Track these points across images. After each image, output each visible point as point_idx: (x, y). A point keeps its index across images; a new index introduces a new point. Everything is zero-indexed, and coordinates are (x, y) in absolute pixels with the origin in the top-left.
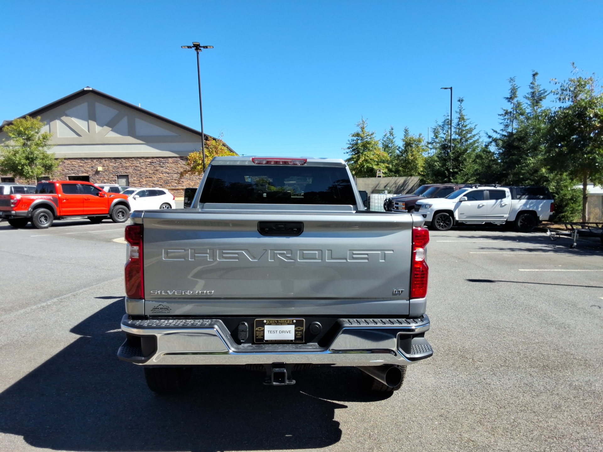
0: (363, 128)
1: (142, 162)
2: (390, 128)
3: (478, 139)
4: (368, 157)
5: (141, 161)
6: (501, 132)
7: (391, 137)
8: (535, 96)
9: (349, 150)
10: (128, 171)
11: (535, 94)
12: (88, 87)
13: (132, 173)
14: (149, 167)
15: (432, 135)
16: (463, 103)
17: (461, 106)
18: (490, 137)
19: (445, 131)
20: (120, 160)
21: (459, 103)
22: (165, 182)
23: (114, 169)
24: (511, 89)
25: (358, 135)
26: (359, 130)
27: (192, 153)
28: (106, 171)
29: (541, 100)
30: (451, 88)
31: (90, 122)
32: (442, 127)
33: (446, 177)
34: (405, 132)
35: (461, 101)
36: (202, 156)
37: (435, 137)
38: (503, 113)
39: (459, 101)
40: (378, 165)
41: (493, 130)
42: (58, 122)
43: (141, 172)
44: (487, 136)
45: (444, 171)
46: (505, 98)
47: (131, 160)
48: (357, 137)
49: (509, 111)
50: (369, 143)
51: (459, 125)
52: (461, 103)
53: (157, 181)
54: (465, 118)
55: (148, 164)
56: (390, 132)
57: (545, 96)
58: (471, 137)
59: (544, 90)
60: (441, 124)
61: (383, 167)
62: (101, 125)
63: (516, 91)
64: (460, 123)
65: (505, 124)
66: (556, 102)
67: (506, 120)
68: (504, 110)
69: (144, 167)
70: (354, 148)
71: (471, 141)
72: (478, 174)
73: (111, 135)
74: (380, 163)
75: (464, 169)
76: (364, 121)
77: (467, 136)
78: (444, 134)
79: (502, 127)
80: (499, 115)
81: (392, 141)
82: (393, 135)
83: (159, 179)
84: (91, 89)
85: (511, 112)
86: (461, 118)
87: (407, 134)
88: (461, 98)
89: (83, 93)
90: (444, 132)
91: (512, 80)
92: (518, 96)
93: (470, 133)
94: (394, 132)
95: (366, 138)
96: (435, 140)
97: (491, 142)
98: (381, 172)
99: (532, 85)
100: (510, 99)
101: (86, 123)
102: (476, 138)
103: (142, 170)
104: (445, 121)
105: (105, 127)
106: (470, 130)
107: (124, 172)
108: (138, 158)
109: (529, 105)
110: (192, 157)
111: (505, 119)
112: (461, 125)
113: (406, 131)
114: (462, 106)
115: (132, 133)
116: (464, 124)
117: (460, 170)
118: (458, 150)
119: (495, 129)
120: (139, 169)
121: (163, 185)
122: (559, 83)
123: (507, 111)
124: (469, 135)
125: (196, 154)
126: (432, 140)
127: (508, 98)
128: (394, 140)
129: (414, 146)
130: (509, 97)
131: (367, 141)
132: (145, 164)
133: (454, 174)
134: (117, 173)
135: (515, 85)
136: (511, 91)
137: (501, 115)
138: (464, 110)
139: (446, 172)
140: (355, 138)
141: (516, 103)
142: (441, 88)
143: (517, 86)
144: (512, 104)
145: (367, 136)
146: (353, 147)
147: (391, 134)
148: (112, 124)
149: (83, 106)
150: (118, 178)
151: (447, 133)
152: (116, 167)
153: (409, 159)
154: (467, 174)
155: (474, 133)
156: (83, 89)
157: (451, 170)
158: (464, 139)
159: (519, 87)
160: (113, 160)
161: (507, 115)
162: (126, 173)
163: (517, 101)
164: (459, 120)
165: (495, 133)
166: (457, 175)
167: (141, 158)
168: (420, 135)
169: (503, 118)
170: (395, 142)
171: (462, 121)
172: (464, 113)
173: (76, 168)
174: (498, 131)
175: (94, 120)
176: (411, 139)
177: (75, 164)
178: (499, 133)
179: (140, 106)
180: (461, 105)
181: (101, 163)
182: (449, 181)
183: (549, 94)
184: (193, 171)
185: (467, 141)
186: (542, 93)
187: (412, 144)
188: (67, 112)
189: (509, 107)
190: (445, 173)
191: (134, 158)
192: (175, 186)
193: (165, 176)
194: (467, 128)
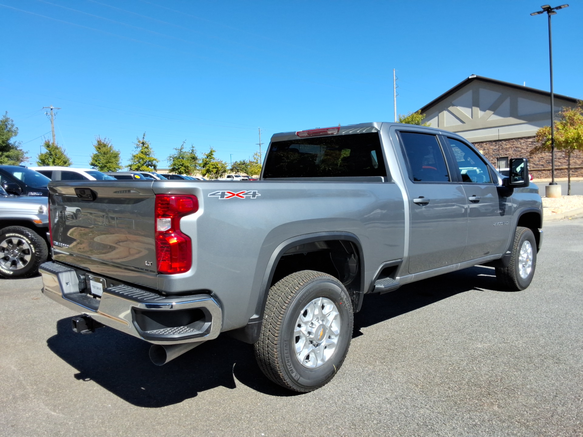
1: (524, 143)
5: (522, 141)
10: (508, 153)
12: (473, 75)
13: (512, 154)
14: (530, 147)
20: (500, 143)
22: (547, 162)
23: (494, 152)
28: (486, 154)
31: (474, 108)
42: (445, 112)
43: (522, 153)
47: (512, 141)
53: (538, 161)
55: (530, 144)
62: (483, 110)
69: (525, 147)
73: (493, 118)
83: (541, 159)
84: (475, 76)
89: (468, 81)
101: (470, 110)
103: (523, 151)
105: (488, 111)
107: (504, 154)
108: (519, 138)
115: (514, 114)
120: (520, 149)
121: (545, 165)
132: (526, 145)
134: (497, 156)
148: (494, 108)
149: (467, 94)
150: (497, 161)
152: (496, 150)
156: (468, 78)
160: (494, 143)
162: (506, 155)
167: (522, 138)
173: (459, 155)
175: (477, 106)
177: (458, 151)
179: (524, 85)
181: (482, 147)
188: (454, 102)
191: (514, 139)
192: (559, 165)
193: (547, 156)
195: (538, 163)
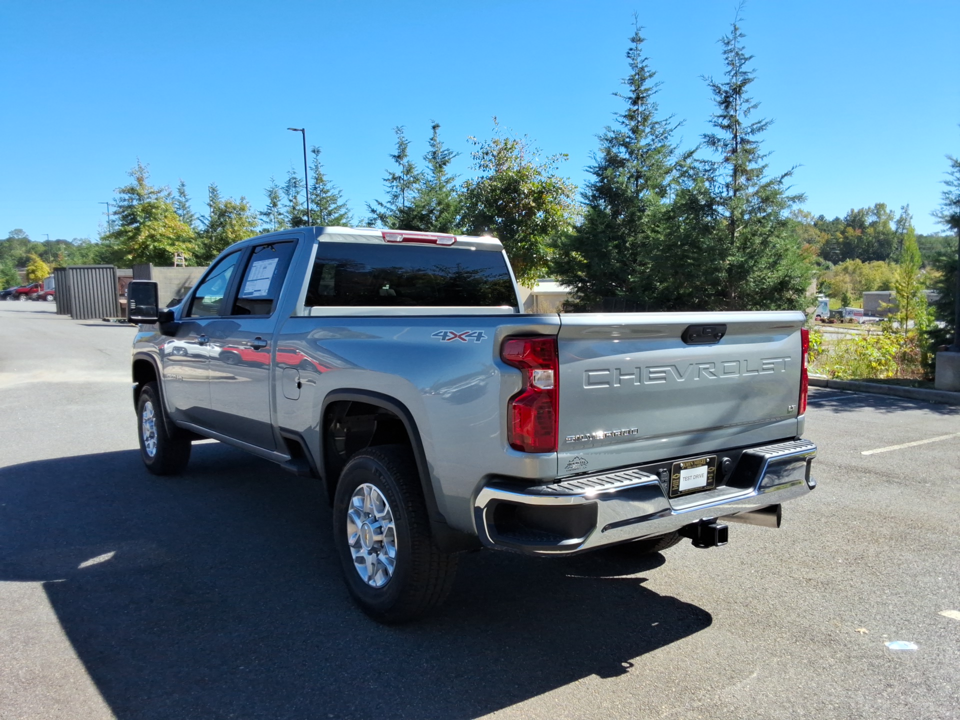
0: (140, 180)
2: (179, 184)
3: (346, 213)
4: (155, 230)
6: (388, 205)
7: (183, 199)
8: (437, 158)
9: (117, 216)
11: (437, 153)
15: (268, 201)
16: (320, 155)
17: (317, 160)
18: (373, 211)
19: (290, 196)
21: (314, 155)
24: (398, 143)
25: (132, 191)
26: (134, 183)
29: (445, 164)
30: (303, 131)
32: (287, 190)
34: (213, 193)
35: (316, 152)
37: (271, 205)
38: (390, 177)
39: (314, 151)
40: (173, 245)
41: (377, 201)
44: (370, 209)
46: (391, 155)
48: (129, 195)
49: (397, 175)
50: (153, 207)
51: (315, 188)
52: (317, 156)
54: (324, 178)
56: (179, 189)
57: (449, 159)
58: (335, 208)
59: (448, 150)
60: (284, 185)
61: (184, 249)
63: (405, 148)
64: (317, 186)
65: (393, 193)
66: (475, 169)
67: (395, 187)
68: (390, 173)
70: (126, 213)
71: (336, 215)
74: (177, 243)
76: (143, 167)
77: (329, 206)
78: (291, 201)
79: (388, 198)
80: (384, 180)
81: (185, 205)
82: (184, 196)
85: (400, 177)
86: (319, 179)
87: (215, 196)
88: (317, 147)
90: (291, 198)
91: (399, 130)
92: (407, 154)
93: (335, 203)
94: (187, 190)
95: (148, 198)
96: (273, 209)
97: (375, 219)
98: (183, 258)
99: (432, 142)
100: (398, 158)
102: (343, 211)
104: (290, 180)
106: (334, 199)
109: (431, 169)
111: (392, 187)
112: (318, 189)
113: (213, 191)
114: (320, 161)
116: (323, 188)
119: (380, 201)
122: (478, 143)
123: (394, 175)
124: (333, 206)
126: (268, 209)
127: (394, 156)
128: (187, 204)
129: (233, 216)
130: (396, 154)
131: (149, 203)
135: (403, 137)
136: (399, 147)
137: (386, 180)
138: (322, 166)
140: (127, 197)
141: (407, 164)
142: (289, 129)
143: (407, 140)
144: (401, 166)
145: (149, 194)
146: (123, 212)
147: (182, 193)
151: (294, 200)
153: (227, 237)
155: (340, 202)
158: (325, 212)
159: (409, 142)
161: (395, 182)
163: (408, 162)
164: (314, 180)
165: (380, 206)
168: (242, 199)
169: (390, 185)
170: (189, 207)
171: (321, 184)
172: (322, 170)
174: (385, 204)
176: (229, 205)
178: (385, 207)
180: (318, 158)
183: (455, 156)
185: (330, 214)
186: (446, 154)
187: (230, 213)
189: (398, 170)
194: (329, 194)
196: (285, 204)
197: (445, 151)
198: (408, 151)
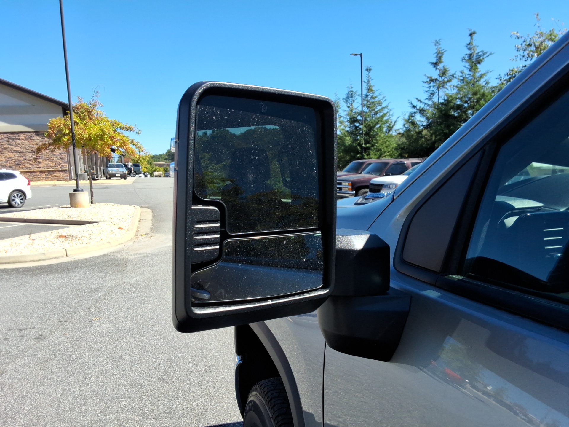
3: (388, 112)
6: (427, 102)
8: (473, 58)
11: (473, 55)
16: (371, 72)
18: (414, 107)
19: (348, 104)
21: (367, 73)
22: (16, 163)
24: (436, 53)
27: (54, 119)
29: (479, 63)
30: (361, 55)
32: (346, 100)
33: (358, 153)
35: (369, 70)
36: (69, 122)
38: (428, 80)
39: (367, 70)
41: (417, 99)
44: (411, 106)
45: (356, 146)
46: (430, 63)
49: (433, 78)
51: (367, 96)
52: (369, 73)
53: (5, 162)
54: (373, 89)
57: (483, 59)
59: (482, 51)
60: (345, 96)
63: (442, 56)
64: (368, 94)
65: (430, 92)
66: (517, 60)
67: (432, 87)
68: (428, 77)
71: (381, 114)
72: (402, 149)
75: (376, 145)
77: (376, 108)
78: (348, 107)
79: (426, 95)
80: (424, 82)
83: (8, 159)
85: (436, 79)
86: (369, 90)
88: (369, 66)
90: (349, 105)
91: (437, 43)
92: (443, 61)
93: (380, 105)
97: (415, 113)
99: (469, 46)
100: (435, 64)
102: (385, 111)
104: (348, 93)
106: (380, 103)
109: (468, 68)
110: (55, 125)
111: (430, 87)
112: (369, 96)
114: (370, 76)
116: (373, 96)
117: (373, 146)
118: (370, 123)
119: (419, 98)
121: (13, 167)
122: (521, 37)
123: (431, 78)
124: (379, 108)
125: (60, 120)
127: (433, 63)
130: (434, 61)
133: (367, 149)
135: (440, 48)
136: (437, 55)
137: (425, 82)
138: (372, 80)
139: (358, 147)
141: (442, 68)
142: (351, 54)
143: (443, 50)
151: (351, 107)
154: (381, 150)
155: (384, 105)
157: (364, 145)
158: (373, 113)
159: (445, 51)
161: (432, 83)
163: (443, 67)
164: (367, 90)
165: (419, 103)
166: (371, 151)
169: (428, 86)
171: (371, 93)
172: (372, 83)
174: (423, 101)
178: (424, 103)
180: (370, 74)
182: (362, 158)
183: (489, 55)
184: (57, 145)
185: (376, 113)
186: (481, 55)
189: (435, 74)
190: (357, 149)
192: (30, 168)
193: (15, 156)
194: (376, 99)
195: (5, 164)
196: (345, 110)
197: (480, 52)
198: (443, 59)
